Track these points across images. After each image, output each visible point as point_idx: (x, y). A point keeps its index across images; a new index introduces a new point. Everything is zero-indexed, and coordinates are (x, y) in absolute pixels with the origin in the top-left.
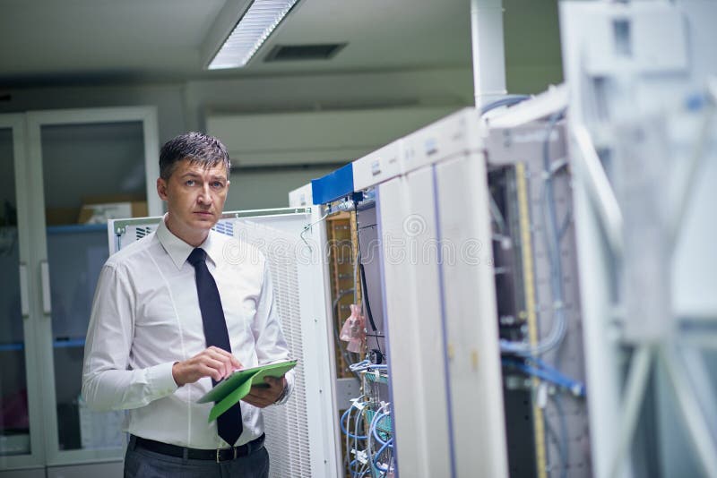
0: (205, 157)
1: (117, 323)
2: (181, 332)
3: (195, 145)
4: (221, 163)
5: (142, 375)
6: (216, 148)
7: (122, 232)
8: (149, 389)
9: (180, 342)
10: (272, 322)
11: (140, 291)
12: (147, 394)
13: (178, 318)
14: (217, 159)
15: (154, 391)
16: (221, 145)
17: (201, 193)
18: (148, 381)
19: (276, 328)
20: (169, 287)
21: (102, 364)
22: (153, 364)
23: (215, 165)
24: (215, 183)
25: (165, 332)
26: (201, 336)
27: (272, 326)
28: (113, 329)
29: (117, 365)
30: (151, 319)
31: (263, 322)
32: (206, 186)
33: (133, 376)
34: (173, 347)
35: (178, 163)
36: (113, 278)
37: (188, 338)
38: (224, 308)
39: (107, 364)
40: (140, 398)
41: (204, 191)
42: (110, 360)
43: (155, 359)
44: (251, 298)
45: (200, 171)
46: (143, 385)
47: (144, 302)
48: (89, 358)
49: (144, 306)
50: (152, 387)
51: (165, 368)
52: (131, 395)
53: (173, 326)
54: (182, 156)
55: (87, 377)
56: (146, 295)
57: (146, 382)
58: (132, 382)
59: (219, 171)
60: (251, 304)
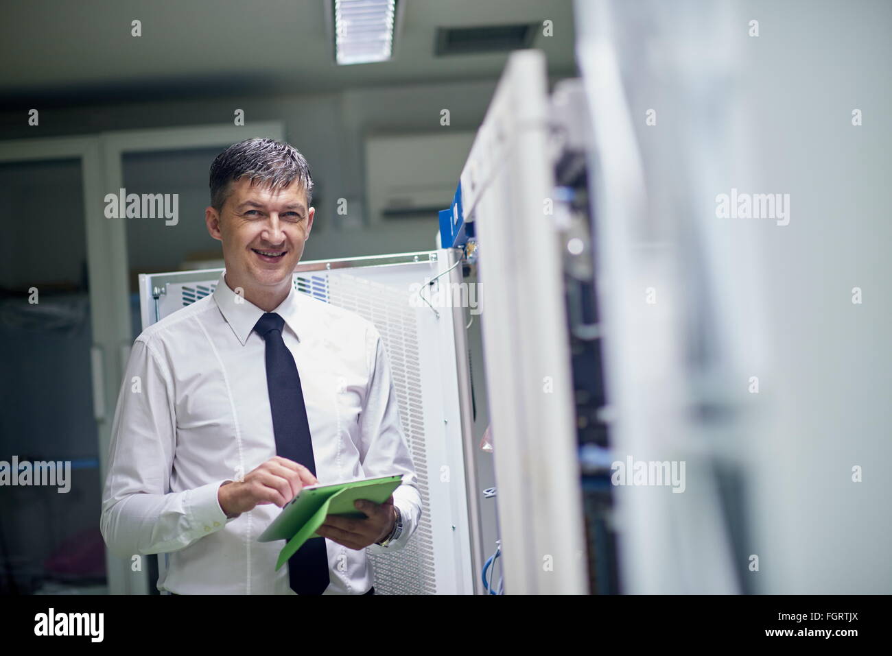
0: (272, 173)
1: (149, 423)
2: (238, 436)
3: (256, 156)
4: (296, 183)
5: (179, 502)
6: (289, 160)
7: (161, 292)
8: (187, 520)
9: (236, 450)
10: (388, 429)
11: (181, 376)
12: (185, 529)
13: (235, 414)
14: (290, 175)
15: (193, 524)
16: (297, 155)
17: (267, 228)
18: (186, 508)
19: (395, 438)
20: (224, 370)
21: (127, 484)
22: (199, 483)
23: (287, 185)
24: (288, 214)
25: (214, 436)
26: (270, 442)
27: (388, 435)
28: (142, 432)
29: (147, 486)
30: (196, 417)
31: (373, 426)
32: (275, 217)
33: (166, 502)
34: (229, 457)
35: (233, 185)
36: (143, 358)
37: (250, 444)
38: (308, 402)
39: (133, 484)
40: (177, 535)
41: (271, 225)
42: (137, 477)
43: (202, 475)
44: (351, 390)
45: (264, 196)
46: (178, 515)
47: (186, 392)
48: (109, 476)
49: (187, 397)
50: (191, 518)
51: (211, 489)
52: (163, 530)
53: (227, 426)
54: (239, 173)
55: (106, 504)
56: (188, 383)
57: (183, 512)
58: (163, 512)
59: (293, 196)
60: (353, 399)
